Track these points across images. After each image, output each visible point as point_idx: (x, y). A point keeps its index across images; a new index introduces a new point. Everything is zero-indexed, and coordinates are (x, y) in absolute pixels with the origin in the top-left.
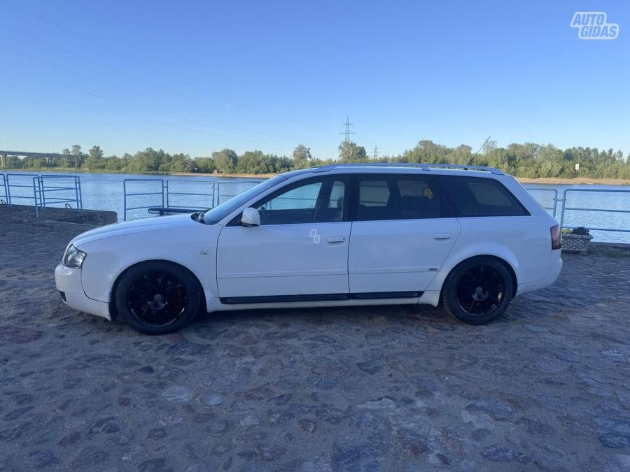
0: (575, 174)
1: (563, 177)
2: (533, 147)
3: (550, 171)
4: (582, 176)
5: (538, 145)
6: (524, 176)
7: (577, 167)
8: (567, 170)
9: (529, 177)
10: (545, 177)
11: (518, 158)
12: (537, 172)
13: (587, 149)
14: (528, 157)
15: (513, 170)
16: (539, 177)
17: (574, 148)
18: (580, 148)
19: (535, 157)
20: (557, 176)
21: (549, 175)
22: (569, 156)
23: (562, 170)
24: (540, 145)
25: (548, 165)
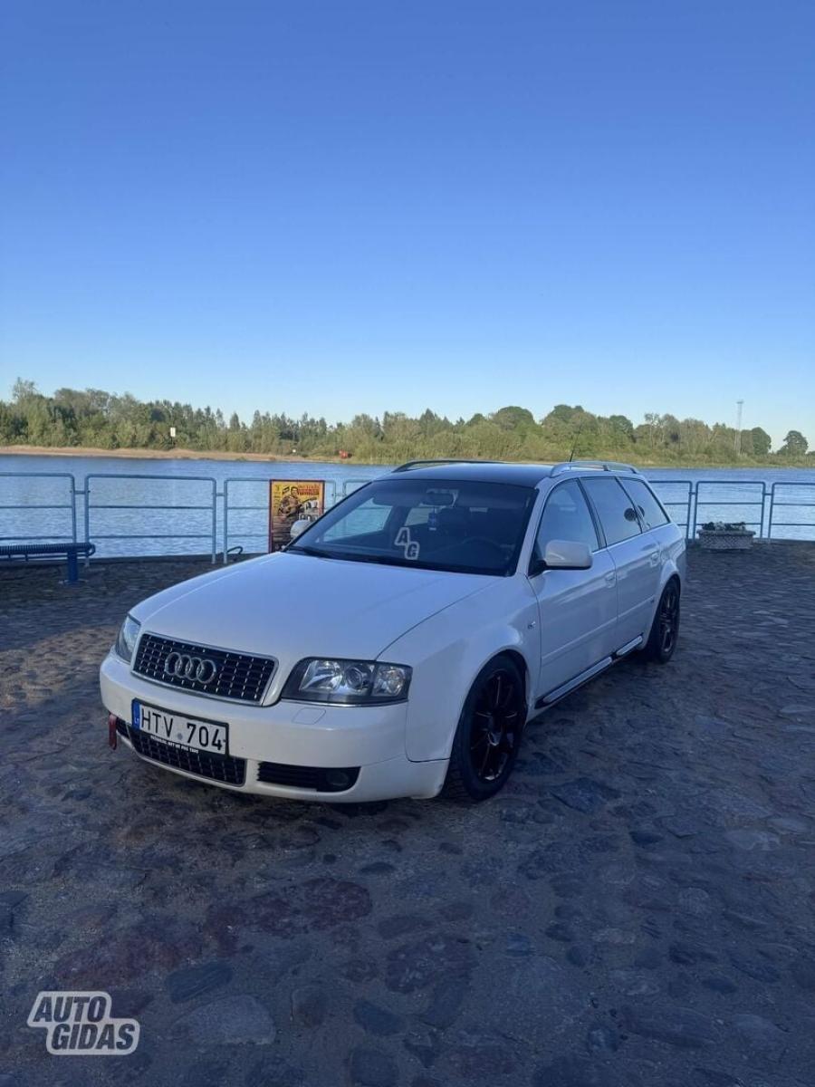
0: (171, 444)
1: (155, 448)
2: (100, 397)
3: (134, 437)
4: (182, 447)
5: (107, 394)
6: (94, 445)
7: (173, 432)
8: (159, 436)
9: (103, 446)
10: (128, 447)
11: (77, 413)
12: (114, 438)
13: (177, 404)
14: (94, 413)
15: (73, 434)
16: (118, 446)
17: (157, 402)
18: (166, 403)
19: (105, 414)
20: (145, 446)
21: (133, 445)
22: (157, 414)
23: (152, 436)
24: (111, 394)
25: (128, 428)
